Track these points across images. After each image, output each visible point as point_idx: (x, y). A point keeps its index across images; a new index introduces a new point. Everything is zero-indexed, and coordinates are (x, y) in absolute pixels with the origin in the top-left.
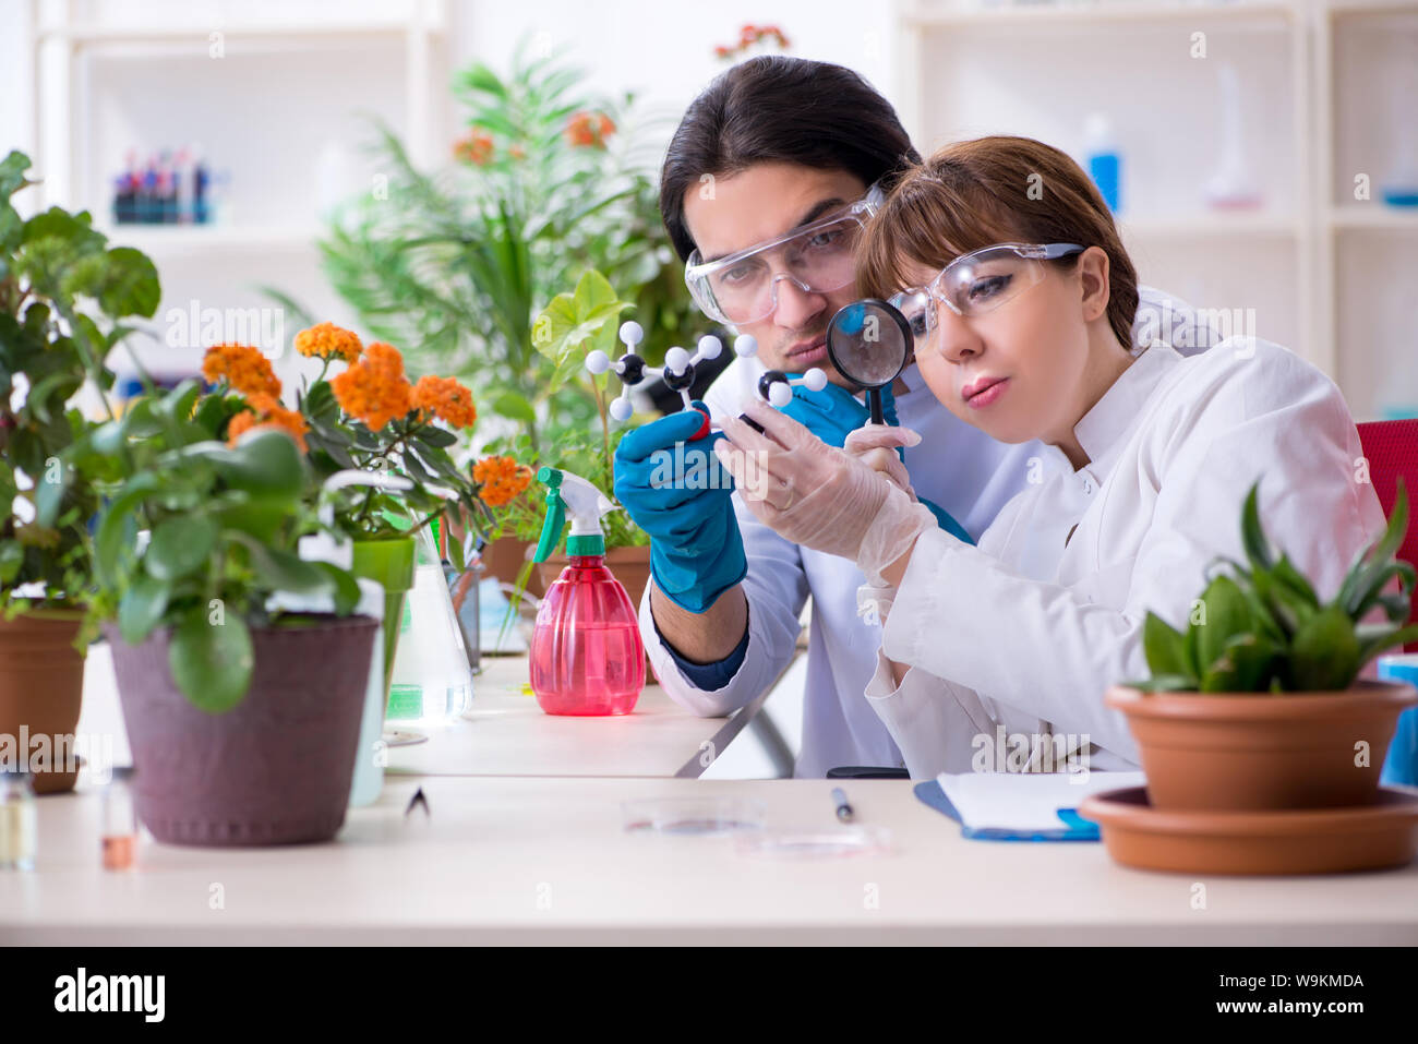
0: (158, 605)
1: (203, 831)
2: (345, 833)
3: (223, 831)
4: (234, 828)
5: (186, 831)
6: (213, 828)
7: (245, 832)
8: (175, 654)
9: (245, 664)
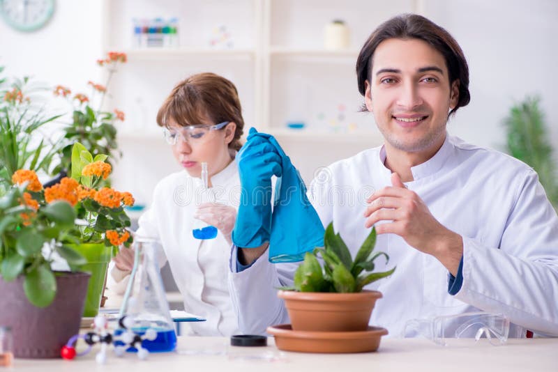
0: (20, 266)
1: (28, 352)
4: (39, 350)
6: (31, 351)
7: (44, 353)
8: (25, 285)
9: (54, 288)
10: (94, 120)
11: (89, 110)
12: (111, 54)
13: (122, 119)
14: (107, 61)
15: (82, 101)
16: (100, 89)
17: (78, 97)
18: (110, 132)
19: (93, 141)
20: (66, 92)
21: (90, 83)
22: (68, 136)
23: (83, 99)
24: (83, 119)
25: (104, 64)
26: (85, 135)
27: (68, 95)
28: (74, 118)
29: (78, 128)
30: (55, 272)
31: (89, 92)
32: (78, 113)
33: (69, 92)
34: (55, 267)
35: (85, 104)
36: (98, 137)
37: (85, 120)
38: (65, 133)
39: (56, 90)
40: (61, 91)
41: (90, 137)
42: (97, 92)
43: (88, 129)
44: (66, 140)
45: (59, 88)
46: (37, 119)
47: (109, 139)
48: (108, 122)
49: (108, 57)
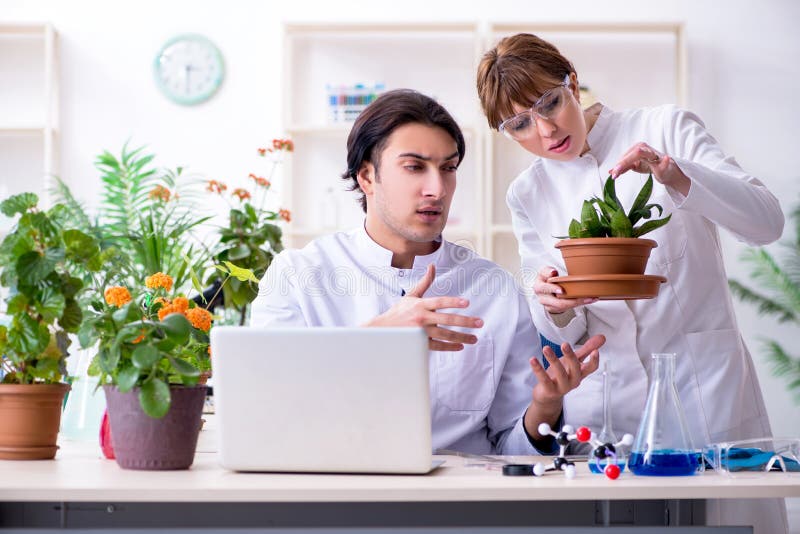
0: (134, 379)
1: (144, 464)
2: (191, 467)
3: (152, 464)
4: (156, 463)
5: (137, 464)
6: (148, 463)
7: (160, 464)
8: (140, 396)
9: (168, 400)
10: (256, 221)
11: (249, 209)
12: (275, 141)
13: (288, 219)
14: (270, 150)
15: (242, 198)
16: (264, 183)
17: (238, 192)
18: (274, 235)
19: (253, 245)
20: (222, 188)
21: (251, 175)
22: (224, 240)
23: (243, 195)
24: (242, 220)
25: (267, 153)
26: (244, 238)
27: (223, 192)
28: (231, 218)
29: (235, 231)
30: (171, 384)
31: (250, 186)
32: (236, 212)
33: (225, 188)
34: (171, 379)
35: (246, 201)
36: (260, 240)
37: (243, 220)
38: (220, 236)
39: (208, 185)
40: (214, 187)
41: (250, 241)
42: (259, 187)
43: (248, 231)
44: (222, 244)
45: (213, 183)
46: (184, 222)
47: (273, 243)
48: (272, 222)
49: (271, 145)
